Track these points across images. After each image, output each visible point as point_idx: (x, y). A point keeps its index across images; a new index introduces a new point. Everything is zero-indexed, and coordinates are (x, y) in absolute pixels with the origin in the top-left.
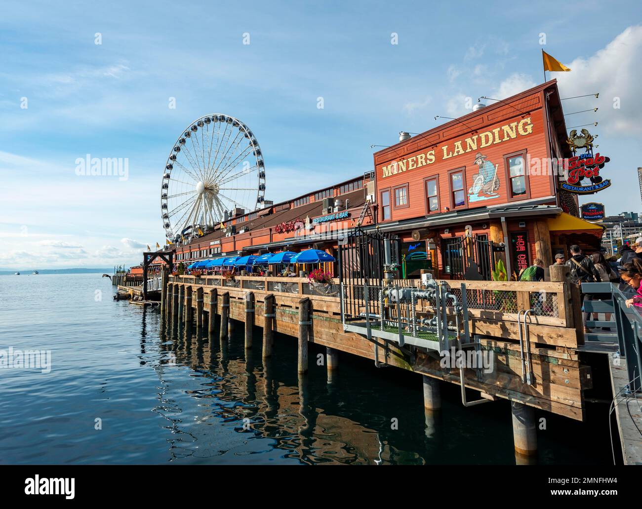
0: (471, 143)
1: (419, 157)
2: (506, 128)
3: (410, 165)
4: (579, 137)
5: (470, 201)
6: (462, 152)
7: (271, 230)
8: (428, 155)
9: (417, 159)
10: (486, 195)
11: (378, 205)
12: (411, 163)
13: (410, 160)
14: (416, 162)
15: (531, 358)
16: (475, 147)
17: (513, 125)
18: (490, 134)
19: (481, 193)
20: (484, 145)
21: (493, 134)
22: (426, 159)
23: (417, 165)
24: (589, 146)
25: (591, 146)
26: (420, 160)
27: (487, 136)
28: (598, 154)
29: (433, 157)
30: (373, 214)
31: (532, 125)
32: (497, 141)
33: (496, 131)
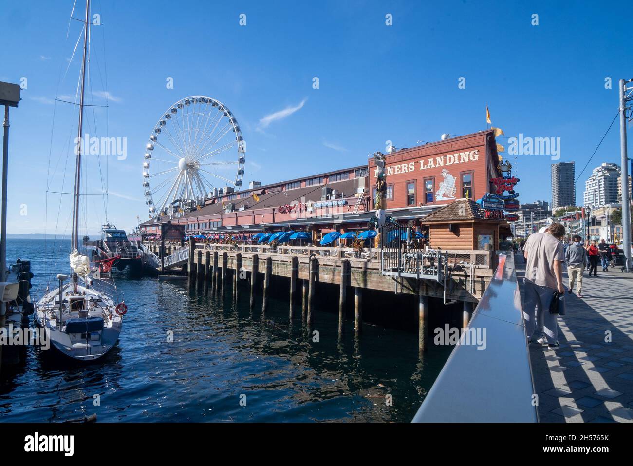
0: (440, 161)
1: (403, 165)
2: (462, 154)
3: (396, 171)
4: (504, 165)
5: (437, 200)
6: (433, 166)
7: (274, 210)
8: (409, 165)
9: (401, 167)
10: (448, 197)
11: (370, 197)
12: (397, 169)
13: (396, 167)
14: (401, 169)
15: (474, 283)
16: (442, 164)
17: (467, 153)
18: (452, 157)
19: (444, 196)
20: (448, 163)
21: (454, 157)
22: (408, 168)
23: (401, 171)
24: (509, 171)
25: (510, 171)
26: (403, 168)
27: (450, 158)
28: (513, 177)
29: (413, 168)
30: (366, 203)
31: (478, 155)
32: (457, 162)
33: (456, 155)
